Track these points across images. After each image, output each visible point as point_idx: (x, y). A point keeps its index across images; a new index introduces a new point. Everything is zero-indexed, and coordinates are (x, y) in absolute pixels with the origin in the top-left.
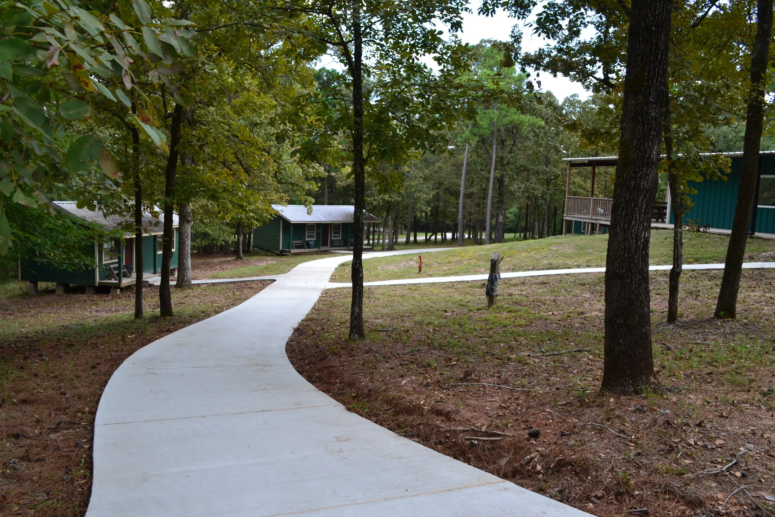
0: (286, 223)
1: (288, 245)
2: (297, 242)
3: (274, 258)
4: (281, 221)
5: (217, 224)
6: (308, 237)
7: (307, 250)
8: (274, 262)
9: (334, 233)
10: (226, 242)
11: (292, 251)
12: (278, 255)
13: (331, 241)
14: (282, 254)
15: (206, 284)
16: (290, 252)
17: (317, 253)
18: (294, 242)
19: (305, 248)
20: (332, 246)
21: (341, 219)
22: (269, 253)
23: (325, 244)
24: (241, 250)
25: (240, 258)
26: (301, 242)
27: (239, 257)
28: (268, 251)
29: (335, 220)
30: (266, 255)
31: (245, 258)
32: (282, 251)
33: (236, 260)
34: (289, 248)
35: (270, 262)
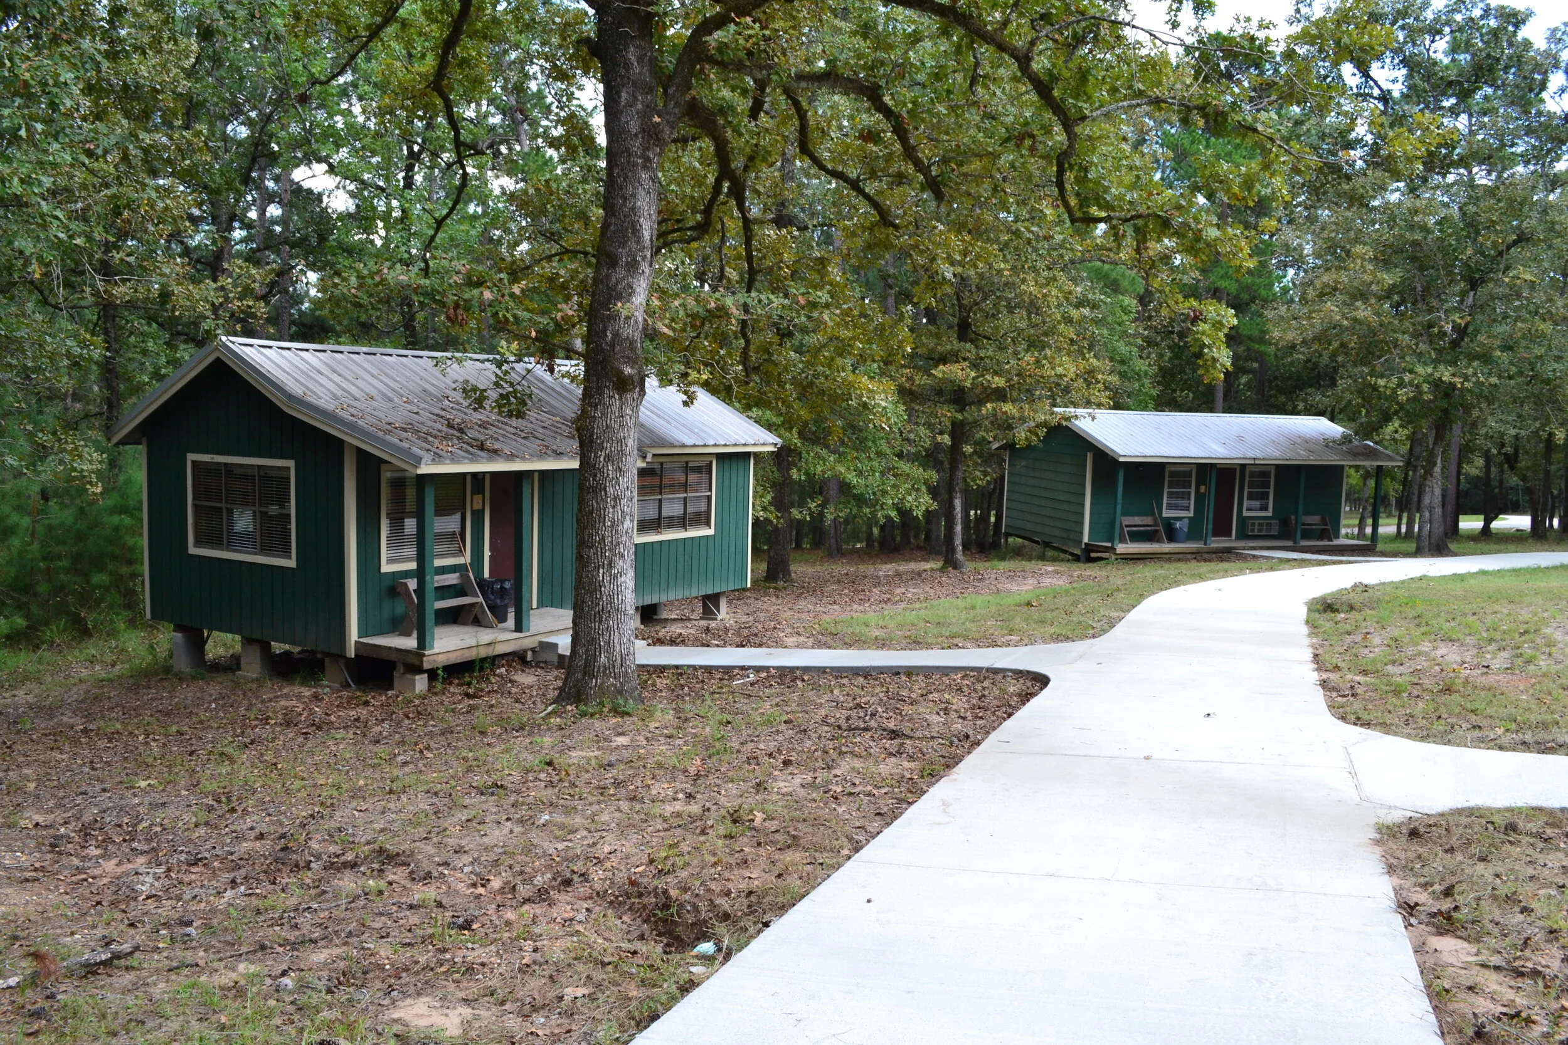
0: (1105, 461)
1: (1108, 529)
2: (1137, 520)
3: (1062, 567)
4: (1089, 456)
5: (880, 454)
6: (1170, 507)
7: (1167, 547)
8: (1061, 582)
9: (1251, 497)
10: (904, 513)
11: (1121, 548)
12: (1077, 559)
13: (1242, 521)
14: (1088, 556)
15: (758, 669)
16: (1112, 549)
17: (1198, 556)
18: (1127, 520)
19: (1159, 541)
20: (1243, 535)
21: (1277, 454)
22: (1050, 553)
23: (1222, 529)
24: (958, 541)
25: (956, 566)
26: (1148, 520)
27: (951, 562)
28: (1047, 544)
29: (1258, 454)
30: (1042, 558)
31: (969, 566)
32: (1089, 548)
33: (942, 570)
34: (1111, 540)
35: (1047, 581)
